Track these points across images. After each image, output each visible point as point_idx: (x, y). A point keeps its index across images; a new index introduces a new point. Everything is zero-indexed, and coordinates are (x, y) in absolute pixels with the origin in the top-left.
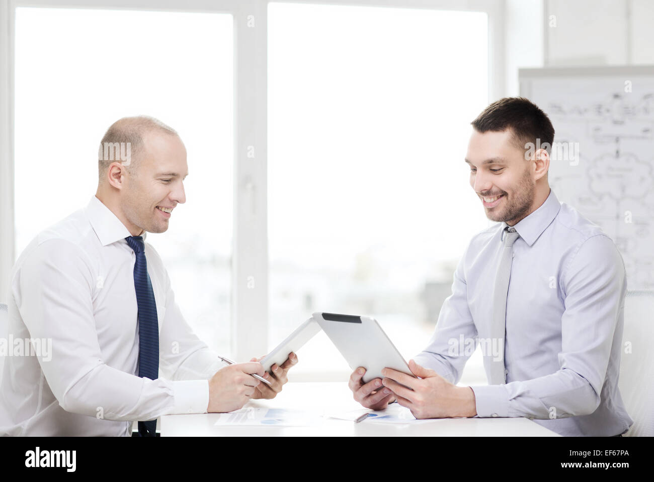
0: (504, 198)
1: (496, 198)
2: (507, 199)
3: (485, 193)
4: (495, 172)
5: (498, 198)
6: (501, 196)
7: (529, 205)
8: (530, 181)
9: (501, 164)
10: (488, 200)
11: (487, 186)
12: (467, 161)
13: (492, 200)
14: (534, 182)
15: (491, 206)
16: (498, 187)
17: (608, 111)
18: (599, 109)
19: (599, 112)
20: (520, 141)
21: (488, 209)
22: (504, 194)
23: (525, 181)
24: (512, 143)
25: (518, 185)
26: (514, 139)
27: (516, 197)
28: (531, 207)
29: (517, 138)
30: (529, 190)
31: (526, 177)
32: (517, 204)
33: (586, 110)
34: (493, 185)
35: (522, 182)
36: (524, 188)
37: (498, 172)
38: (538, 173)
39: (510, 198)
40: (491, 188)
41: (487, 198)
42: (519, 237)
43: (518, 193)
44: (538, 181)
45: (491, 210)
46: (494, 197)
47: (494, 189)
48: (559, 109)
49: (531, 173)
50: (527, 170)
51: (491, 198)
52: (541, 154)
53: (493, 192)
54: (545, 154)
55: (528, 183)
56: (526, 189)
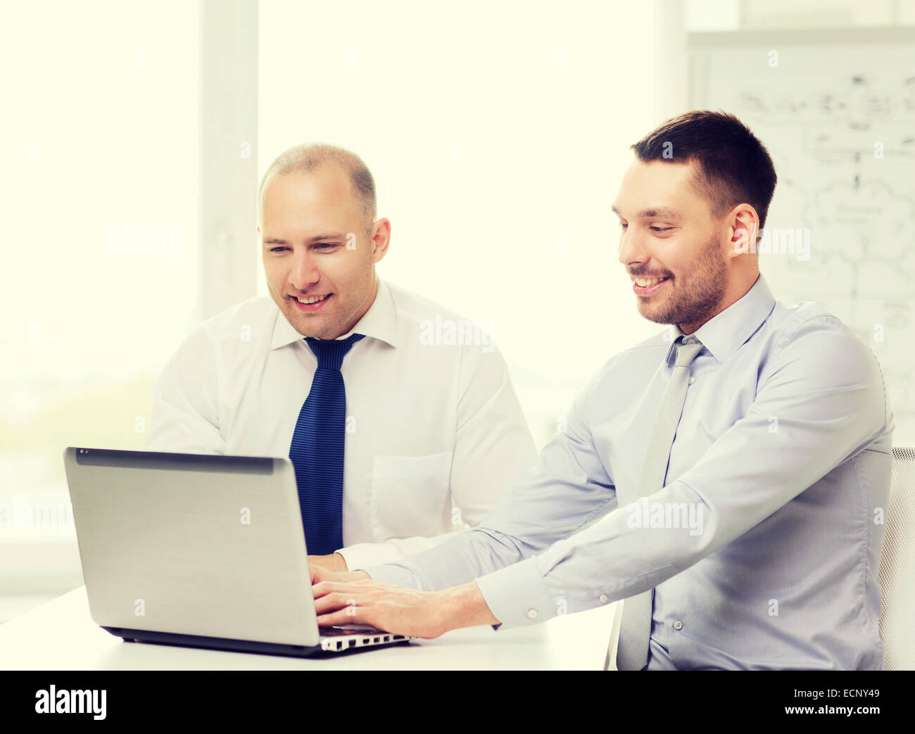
0: (668, 284)
1: (655, 281)
2: (674, 285)
3: (639, 269)
4: (658, 233)
5: (659, 282)
6: (665, 279)
7: (716, 298)
8: (719, 257)
9: (670, 220)
10: (642, 282)
11: (642, 257)
12: (615, 210)
13: (649, 283)
14: (728, 262)
15: (645, 293)
16: (659, 262)
17: (842, 106)
18: (827, 102)
19: (827, 108)
20: (708, 185)
21: (640, 297)
22: (669, 276)
23: (710, 255)
25: (696, 262)
26: (698, 178)
27: (690, 283)
28: (721, 303)
29: (704, 179)
30: (715, 272)
31: (711, 250)
32: (693, 296)
33: (804, 105)
34: (652, 256)
35: (702, 257)
36: (705, 268)
37: (663, 233)
39: (678, 283)
40: (648, 262)
41: (640, 279)
42: (703, 351)
43: (695, 275)
44: (736, 260)
45: (645, 300)
46: (652, 280)
47: (654, 265)
48: (755, 102)
49: (722, 243)
50: (715, 237)
51: (647, 279)
52: (743, 213)
53: (650, 269)
54: (751, 214)
55: (715, 260)
56: (710, 271)
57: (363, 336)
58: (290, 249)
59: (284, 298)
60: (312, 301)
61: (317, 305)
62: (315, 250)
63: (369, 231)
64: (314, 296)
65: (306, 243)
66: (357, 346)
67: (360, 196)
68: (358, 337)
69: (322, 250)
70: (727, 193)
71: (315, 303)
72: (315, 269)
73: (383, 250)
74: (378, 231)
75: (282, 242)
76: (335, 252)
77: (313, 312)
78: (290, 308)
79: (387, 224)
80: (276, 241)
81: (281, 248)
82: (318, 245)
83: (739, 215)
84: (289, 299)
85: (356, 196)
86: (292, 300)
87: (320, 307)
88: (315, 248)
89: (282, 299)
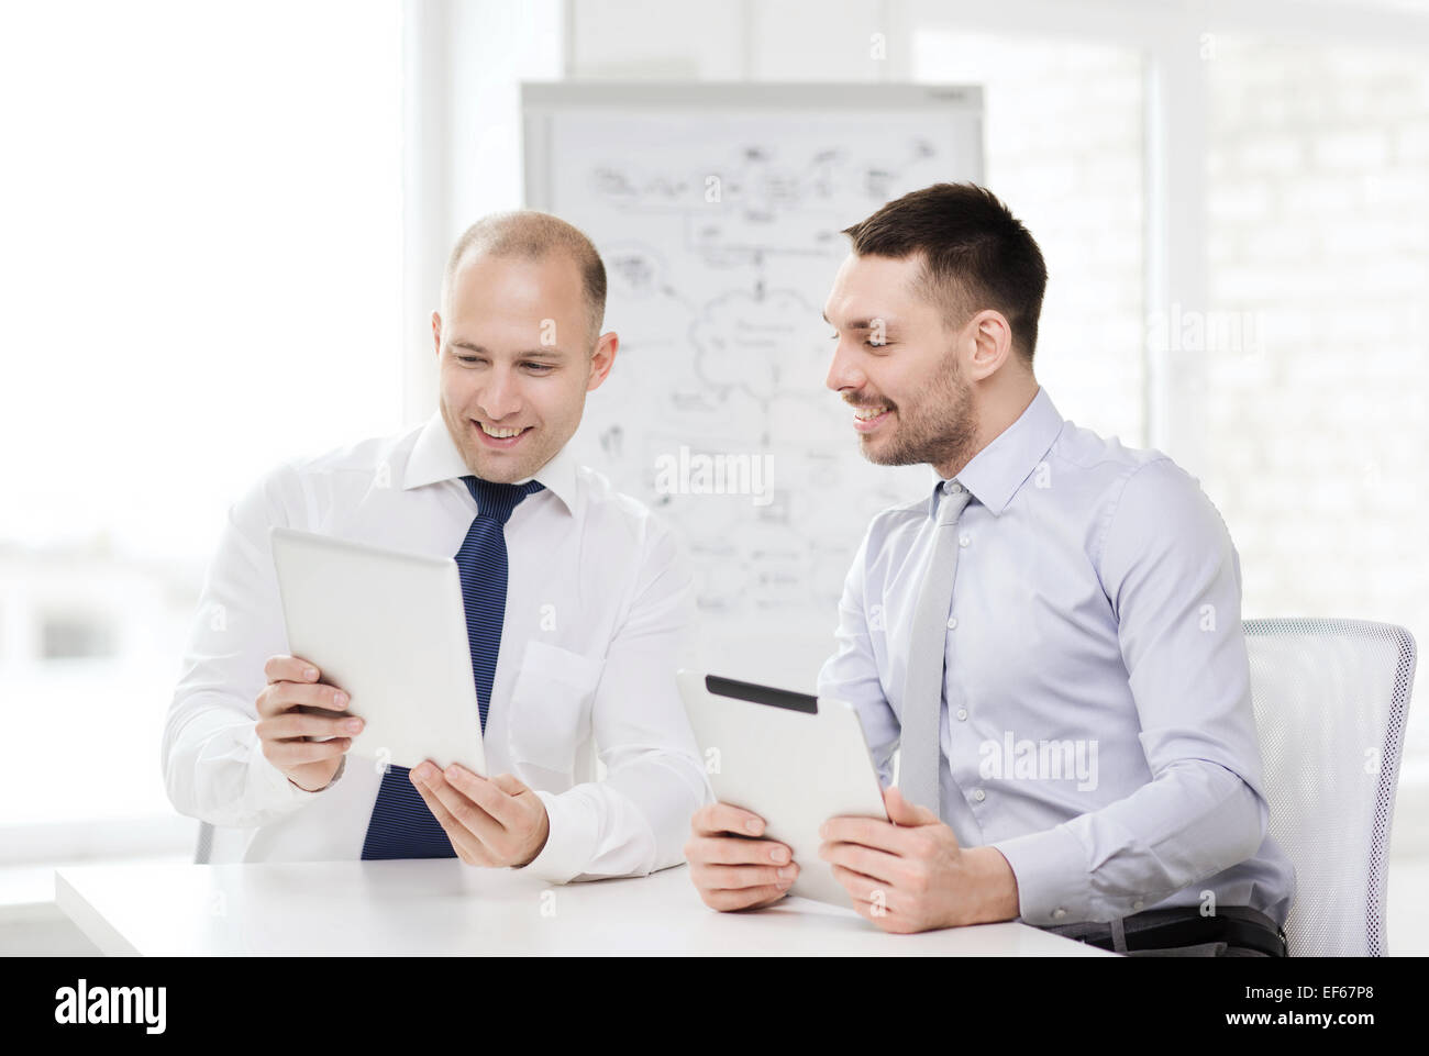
0: (892, 416)
1: (876, 412)
2: (899, 418)
5: (881, 414)
6: (888, 410)
7: (967, 430)
8: (959, 380)
11: (854, 379)
13: (868, 415)
14: (973, 386)
16: (877, 388)
20: (937, 287)
22: (891, 406)
23: (945, 378)
24: (918, 289)
25: (923, 389)
26: (923, 279)
27: (920, 416)
28: (977, 436)
29: (932, 280)
30: (955, 400)
31: (946, 371)
32: (928, 430)
34: (868, 381)
35: (933, 381)
36: (940, 396)
38: (982, 367)
39: (903, 416)
40: (863, 387)
42: (972, 501)
44: (984, 383)
45: (868, 438)
46: (872, 409)
47: (871, 391)
49: (962, 362)
50: (951, 355)
51: (865, 410)
52: (990, 322)
53: (866, 396)
54: (999, 323)
55: (953, 384)
56: (946, 399)
57: (544, 487)
58: (487, 361)
59: (463, 421)
60: (503, 434)
61: (510, 441)
62: (522, 369)
63: (592, 349)
64: (508, 428)
65: (513, 358)
66: (530, 499)
67: (590, 300)
68: (535, 487)
69: (531, 371)
70: (965, 297)
71: (508, 438)
72: (518, 394)
73: (602, 375)
74: (602, 349)
75: (479, 350)
76: (549, 375)
77: (502, 450)
78: (469, 436)
79: (614, 342)
80: (471, 347)
81: (474, 357)
82: (527, 363)
83: (983, 323)
84: (469, 425)
85: (586, 301)
86: (473, 427)
87: (512, 444)
88: (522, 365)
89: (459, 424)
